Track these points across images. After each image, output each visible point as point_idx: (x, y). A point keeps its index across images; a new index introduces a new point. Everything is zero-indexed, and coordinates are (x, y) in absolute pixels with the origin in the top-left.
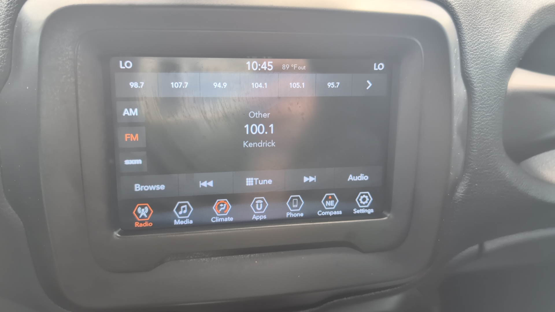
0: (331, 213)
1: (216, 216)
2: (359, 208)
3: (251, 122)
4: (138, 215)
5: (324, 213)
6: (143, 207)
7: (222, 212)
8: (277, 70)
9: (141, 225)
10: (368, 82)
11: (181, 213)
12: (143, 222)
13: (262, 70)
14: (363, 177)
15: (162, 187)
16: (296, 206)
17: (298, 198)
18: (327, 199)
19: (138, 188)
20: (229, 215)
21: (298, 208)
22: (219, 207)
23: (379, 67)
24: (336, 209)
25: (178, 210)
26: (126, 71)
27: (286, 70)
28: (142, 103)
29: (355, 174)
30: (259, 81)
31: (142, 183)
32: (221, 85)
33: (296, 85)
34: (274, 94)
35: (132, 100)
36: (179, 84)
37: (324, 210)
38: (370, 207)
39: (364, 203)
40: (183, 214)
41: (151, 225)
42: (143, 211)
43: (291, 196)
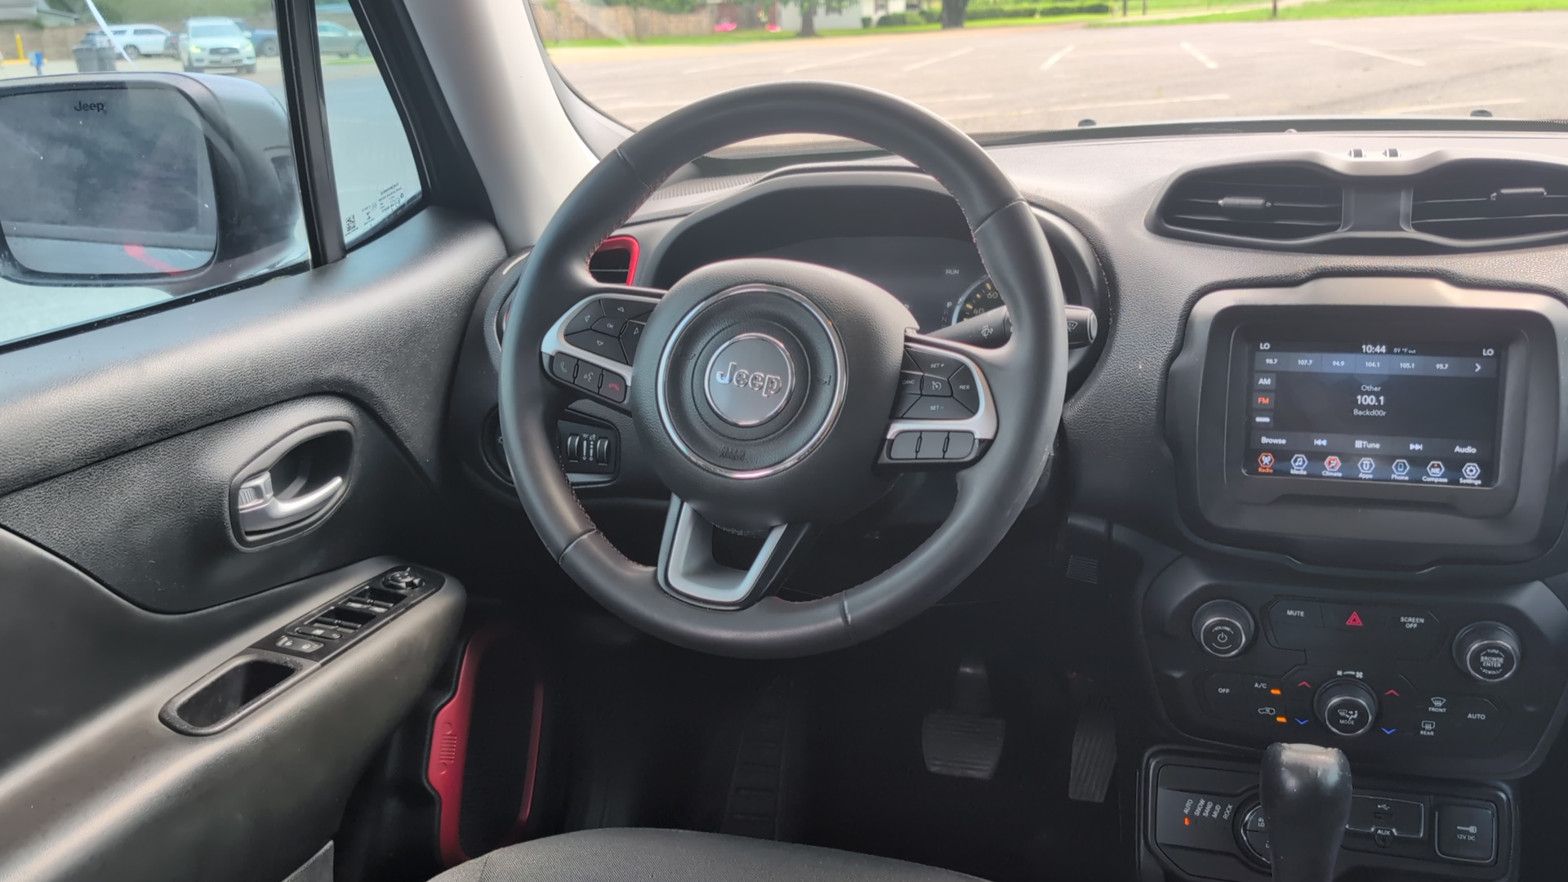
0: (1436, 480)
1: (1326, 470)
2: (1465, 478)
3: (1363, 394)
4: (1262, 462)
5: (1429, 479)
6: (1267, 456)
7: (1333, 467)
8: (1390, 351)
9: (1264, 471)
10: (1477, 365)
11: (1297, 464)
12: (1265, 468)
13: (1376, 353)
14: (1470, 450)
15: (1284, 442)
16: (1402, 469)
17: (1404, 463)
18: (1433, 466)
19: (1264, 440)
20: (1339, 471)
21: (1403, 471)
22: (1330, 463)
23: (1490, 352)
24: (1442, 477)
25: (1295, 461)
26: (1264, 350)
27: (1397, 353)
28: (1274, 375)
29: (1462, 446)
30: (1373, 361)
31: (1268, 437)
32: (1339, 363)
33: (1406, 365)
34: (1386, 372)
35: (1266, 372)
36: (1305, 362)
37: (1429, 476)
38: (1478, 478)
39: (1471, 474)
40: (1299, 466)
41: (1271, 471)
42: (1266, 459)
43: (1397, 461)
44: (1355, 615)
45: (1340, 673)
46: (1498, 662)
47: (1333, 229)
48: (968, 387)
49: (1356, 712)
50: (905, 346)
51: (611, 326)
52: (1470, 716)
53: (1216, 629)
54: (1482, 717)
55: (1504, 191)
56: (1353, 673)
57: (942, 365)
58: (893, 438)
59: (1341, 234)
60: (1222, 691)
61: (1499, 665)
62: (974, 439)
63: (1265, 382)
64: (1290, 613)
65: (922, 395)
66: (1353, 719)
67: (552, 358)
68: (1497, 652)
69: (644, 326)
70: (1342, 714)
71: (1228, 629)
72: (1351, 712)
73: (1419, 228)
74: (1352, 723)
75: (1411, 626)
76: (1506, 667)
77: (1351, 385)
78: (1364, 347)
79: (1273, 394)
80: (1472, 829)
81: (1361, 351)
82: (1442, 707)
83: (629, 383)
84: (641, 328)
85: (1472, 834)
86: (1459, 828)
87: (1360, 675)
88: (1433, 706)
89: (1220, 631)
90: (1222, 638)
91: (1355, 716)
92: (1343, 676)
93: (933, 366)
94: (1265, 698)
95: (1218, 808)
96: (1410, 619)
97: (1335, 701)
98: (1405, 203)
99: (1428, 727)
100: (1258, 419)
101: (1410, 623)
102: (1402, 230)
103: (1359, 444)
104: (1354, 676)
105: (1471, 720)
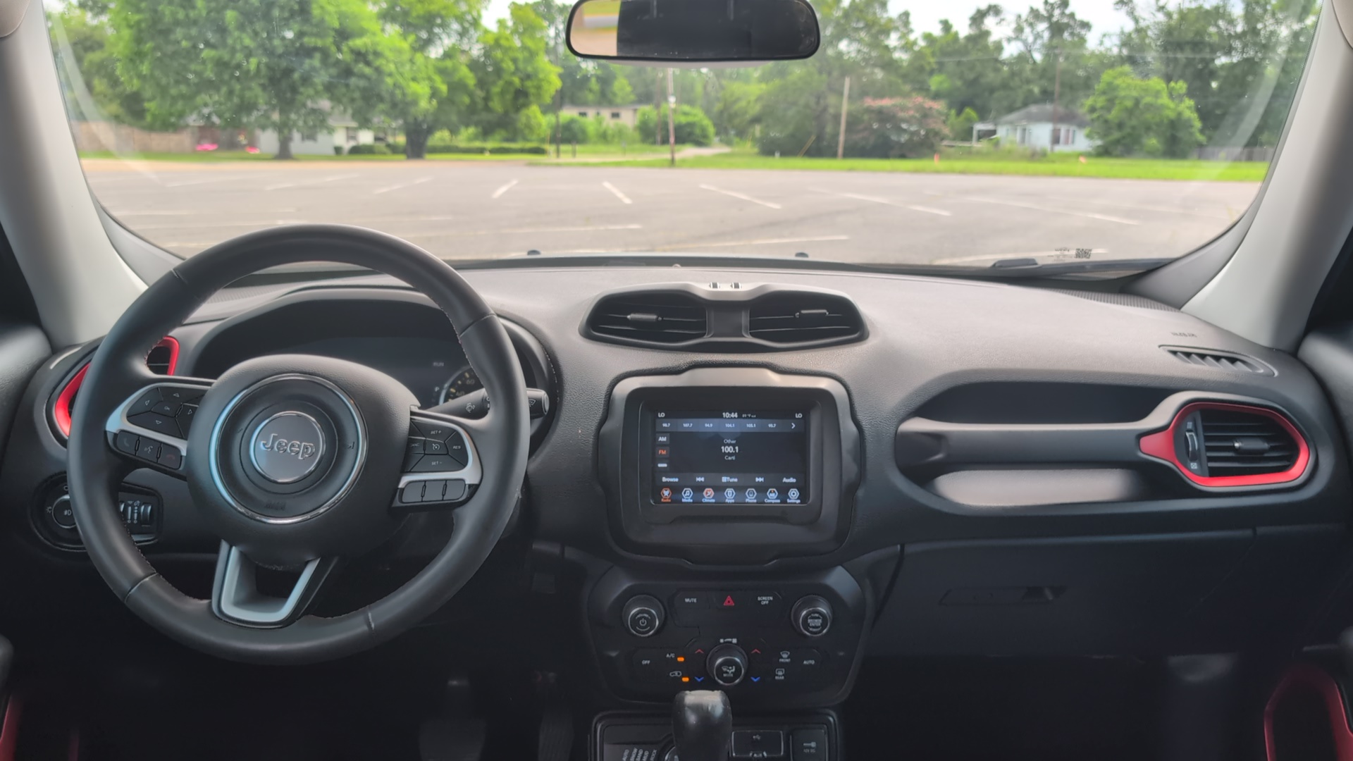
0: (773, 501)
1: (705, 498)
2: (790, 499)
3: (725, 445)
4: (663, 495)
5: (769, 501)
6: (666, 490)
7: (709, 496)
8: (740, 416)
9: (665, 501)
10: (793, 424)
12: (666, 499)
13: (732, 418)
14: (792, 480)
15: (677, 480)
16: (752, 495)
17: (753, 491)
18: (771, 492)
19: (664, 479)
20: (713, 498)
21: (753, 497)
22: (707, 493)
23: (799, 416)
24: (777, 498)
25: (685, 493)
26: (661, 418)
27: (744, 418)
28: (669, 434)
29: (788, 478)
30: (730, 423)
31: (666, 477)
32: (709, 425)
33: (751, 425)
34: (738, 430)
35: (663, 433)
36: (687, 425)
37: (769, 499)
38: (798, 499)
39: (794, 495)
40: (687, 496)
41: (670, 501)
42: (666, 493)
43: (749, 490)
44: (729, 598)
45: (722, 641)
46: (818, 622)
47: (701, 336)
48: (459, 447)
49: (734, 667)
50: (411, 419)
51: (168, 409)
52: (805, 662)
53: (639, 616)
54: (813, 662)
55: (804, 312)
56: (730, 640)
57: (440, 432)
58: (403, 487)
59: (707, 339)
60: (645, 662)
61: (819, 625)
62: (465, 485)
63: (663, 439)
64: (687, 600)
65: (425, 454)
66: (732, 673)
67: (115, 435)
68: (817, 615)
69: (196, 408)
70: (725, 669)
71: (646, 615)
72: (730, 668)
73: (754, 335)
74: (732, 675)
75: (764, 603)
76: (823, 626)
77: (716, 440)
78: (724, 414)
79: (668, 448)
80: (813, 744)
81: (722, 417)
82: (788, 658)
83: (184, 453)
84: (194, 410)
85: (813, 748)
86: (804, 744)
87: (735, 641)
88: (782, 658)
89: (641, 618)
90: (643, 623)
91: (733, 670)
92: (725, 642)
93: (433, 432)
94: (676, 666)
95: (647, 753)
96: (764, 598)
97: (719, 661)
98: (744, 319)
99: (780, 673)
100: (660, 465)
101: (764, 600)
102: (743, 336)
103: (724, 479)
104: (731, 642)
105: (806, 665)
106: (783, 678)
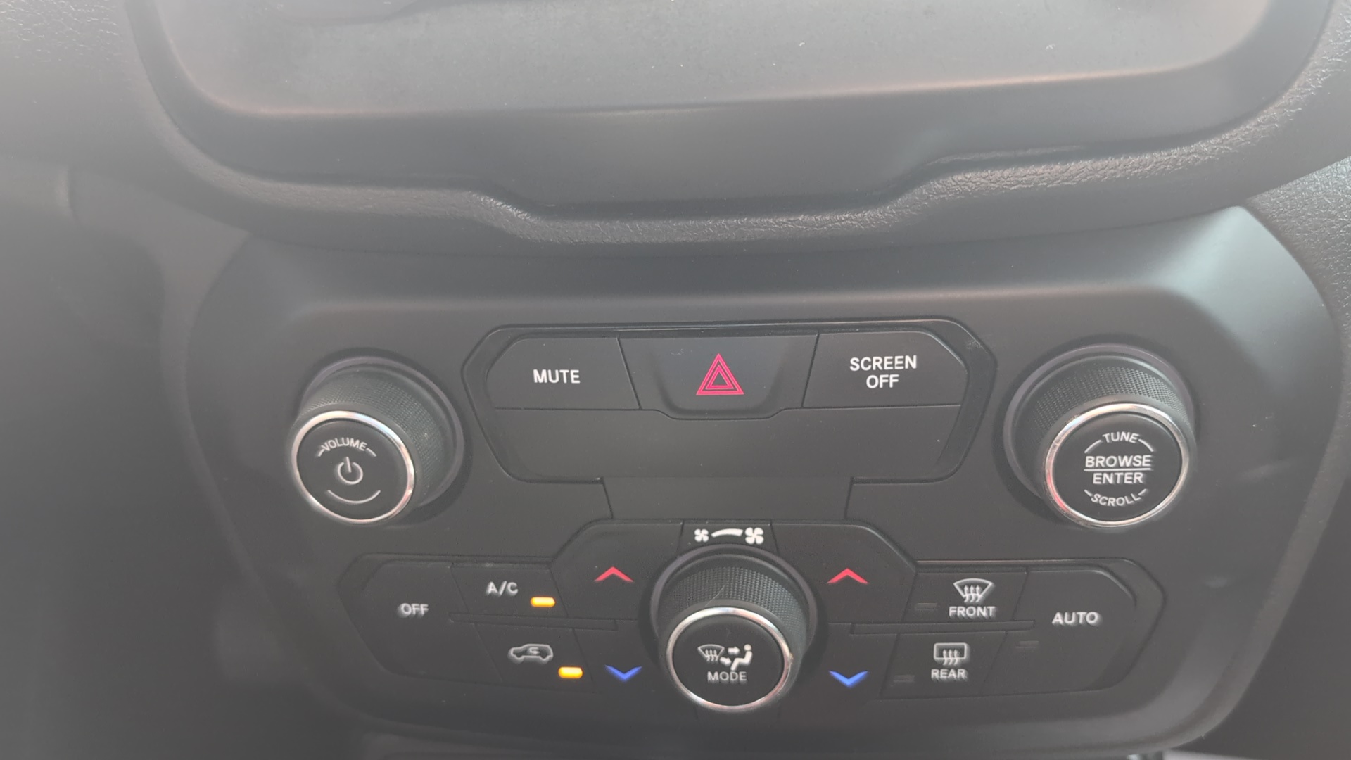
45: (701, 535)
46: (1134, 468)
49: (748, 647)
52: (1058, 619)
53: (326, 447)
54: (1092, 618)
56: (738, 532)
60: (410, 609)
61: (1139, 478)
64: (541, 377)
66: (741, 668)
68: (1130, 438)
70: (710, 656)
71: (359, 445)
72: (735, 650)
74: (742, 677)
75: (881, 381)
76: (1158, 482)
82: (984, 604)
87: (755, 536)
88: (960, 602)
89: (343, 452)
90: (348, 472)
91: (747, 659)
92: (712, 541)
94: (521, 620)
96: (877, 362)
97: (691, 619)
99: (952, 658)
101: (878, 372)
104: (740, 543)
105: (1063, 628)
106: (962, 674)
